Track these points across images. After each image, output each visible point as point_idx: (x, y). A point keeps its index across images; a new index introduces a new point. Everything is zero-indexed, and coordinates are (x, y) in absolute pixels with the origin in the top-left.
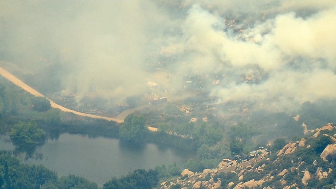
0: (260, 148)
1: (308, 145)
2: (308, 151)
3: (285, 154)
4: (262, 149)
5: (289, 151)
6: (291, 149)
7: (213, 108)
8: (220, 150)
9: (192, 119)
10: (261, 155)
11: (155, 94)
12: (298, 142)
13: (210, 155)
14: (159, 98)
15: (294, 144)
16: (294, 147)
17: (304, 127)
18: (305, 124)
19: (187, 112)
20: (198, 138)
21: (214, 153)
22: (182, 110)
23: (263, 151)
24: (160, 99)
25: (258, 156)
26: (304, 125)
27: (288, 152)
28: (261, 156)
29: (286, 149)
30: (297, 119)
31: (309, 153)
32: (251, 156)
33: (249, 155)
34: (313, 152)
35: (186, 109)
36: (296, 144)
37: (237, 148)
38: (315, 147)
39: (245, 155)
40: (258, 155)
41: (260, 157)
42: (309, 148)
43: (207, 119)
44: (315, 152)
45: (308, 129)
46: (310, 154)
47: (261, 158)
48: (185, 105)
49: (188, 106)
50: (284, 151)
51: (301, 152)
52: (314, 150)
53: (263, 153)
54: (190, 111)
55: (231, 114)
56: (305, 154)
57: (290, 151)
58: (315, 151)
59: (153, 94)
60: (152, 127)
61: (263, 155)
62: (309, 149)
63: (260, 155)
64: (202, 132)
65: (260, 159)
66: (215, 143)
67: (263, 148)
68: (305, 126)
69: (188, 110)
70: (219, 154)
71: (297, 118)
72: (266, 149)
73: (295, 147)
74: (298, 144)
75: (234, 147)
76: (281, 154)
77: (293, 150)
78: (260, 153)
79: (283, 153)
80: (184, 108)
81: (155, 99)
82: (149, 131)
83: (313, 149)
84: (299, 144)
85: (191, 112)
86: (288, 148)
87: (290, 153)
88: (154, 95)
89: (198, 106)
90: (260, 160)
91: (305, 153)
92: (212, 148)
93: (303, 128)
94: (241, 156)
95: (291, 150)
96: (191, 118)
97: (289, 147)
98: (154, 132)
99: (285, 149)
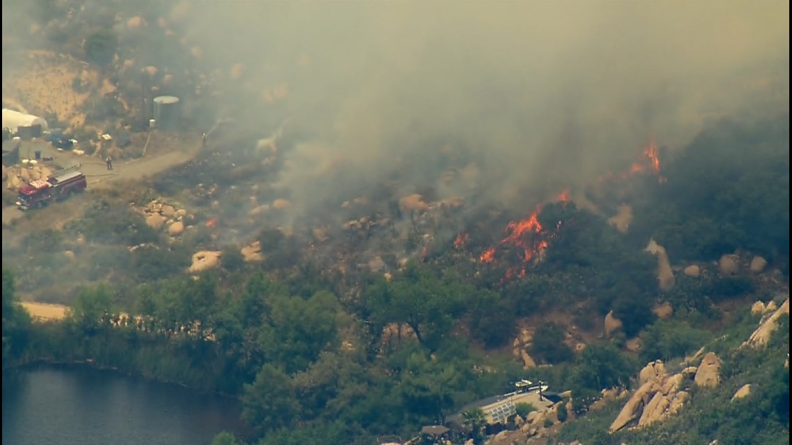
0: (517, 385)
1: (741, 387)
2: (746, 415)
3: (641, 422)
4: (525, 389)
5: (660, 408)
6: (664, 401)
7: (278, 203)
8: (335, 380)
9: (200, 254)
10: (529, 418)
11: (34, 162)
12: (692, 369)
13: (295, 405)
14: (52, 180)
15: (676, 379)
16: (677, 391)
17: (656, 257)
18: (659, 243)
19: (177, 227)
20: (238, 340)
21: (313, 398)
22: (153, 220)
23: (532, 398)
24: (60, 180)
25: (517, 422)
26: (653, 248)
27: (653, 414)
28: (530, 422)
29: (645, 400)
30: (627, 226)
31: (749, 422)
32: (488, 426)
33: (483, 421)
34: (765, 415)
35: (171, 217)
36: (685, 378)
37: (428, 394)
38: (772, 394)
39: (466, 423)
40: (518, 417)
41: (526, 426)
42: (746, 397)
43: (258, 249)
44: (776, 417)
45: (673, 261)
46: (754, 427)
47: (533, 431)
48: (164, 200)
49: (176, 203)
50: (639, 410)
51: (714, 416)
52: (771, 409)
53: (535, 409)
54: (187, 222)
55: (355, 222)
56: (737, 426)
57: (664, 411)
58: (773, 413)
59: (25, 161)
60: (40, 300)
61: (536, 416)
62: (749, 403)
63: (525, 419)
64: (254, 311)
65: (529, 436)
66: (312, 356)
67: (530, 386)
68: (661, 250)
69: (176, 220)
70: (335, 400)
71: (622, 220)
72: (544, 388)
73: (682, 393)
74: (692, 376)
75: (416, 391)
76: (628, 424)
77: (677, 404)
78: (523, 410)
79: (634, 416)
80: (160, 212)
81: (36, 185)
82: (32, 319)
83: (765, 404)
84: (696, 378)
85: (190, 227)
86: (651, 395)
87: (661, 418)
88: (29, 164)
89: (215, 196)
90: (530, 440)
91: (733, 421)
92: (301, 380)
93: (653, 261)
94: (447, 429)
95: (668, 406)
96: (195, 253)
97: (655, 393)
98: (49, 324)
99: (642, 401)
